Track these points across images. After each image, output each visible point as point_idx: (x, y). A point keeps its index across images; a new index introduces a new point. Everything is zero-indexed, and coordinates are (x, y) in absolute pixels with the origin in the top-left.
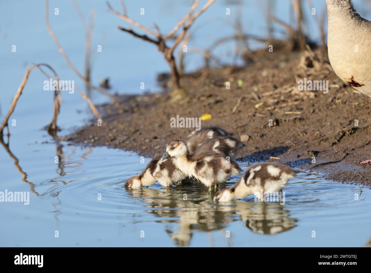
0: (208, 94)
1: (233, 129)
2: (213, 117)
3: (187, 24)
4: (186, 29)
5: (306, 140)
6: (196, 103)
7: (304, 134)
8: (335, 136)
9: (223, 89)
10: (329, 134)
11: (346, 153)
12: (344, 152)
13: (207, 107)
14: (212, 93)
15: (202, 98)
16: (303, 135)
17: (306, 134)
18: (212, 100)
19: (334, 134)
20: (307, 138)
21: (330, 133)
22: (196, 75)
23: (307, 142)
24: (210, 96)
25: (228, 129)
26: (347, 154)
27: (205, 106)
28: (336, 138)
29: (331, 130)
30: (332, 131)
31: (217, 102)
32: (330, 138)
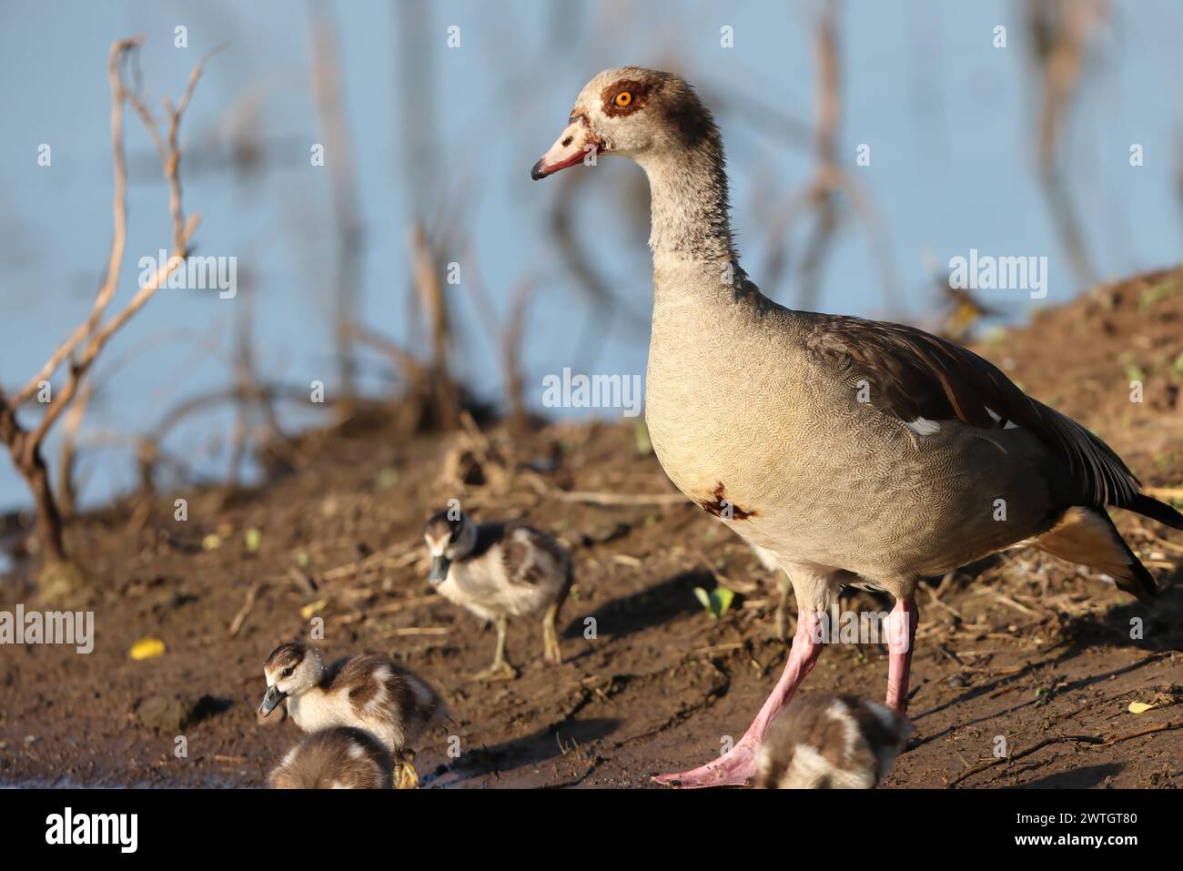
0: (152, 575)
1: (234, 686)
2: (167, 650)
3: (81, 357)
4: (77, 371)
5: (464, 716)
6: (114, 605)
7: (460, 697)
8: (558, 703)
9: (199, 559)
10: (541, 698)
11: (595, 758)
12: (589, 755)
13: (151, 619)
14: (164, 573)
15: (133, 590)
16: (457, 701)
17: (466, 697)
18: (164, 596)
19: (557, 697)
20: (469, 711)
21: (541, 693)
22: (112, 517)
23: (469, 723)
24: (159, 582)
25: (219, 686)
26: (600, 761)
27: (143, 614)
28: (562, 710)
29: (546, 683)
30: (550, 688)
31: (181, 601)
32: (542, 710)
